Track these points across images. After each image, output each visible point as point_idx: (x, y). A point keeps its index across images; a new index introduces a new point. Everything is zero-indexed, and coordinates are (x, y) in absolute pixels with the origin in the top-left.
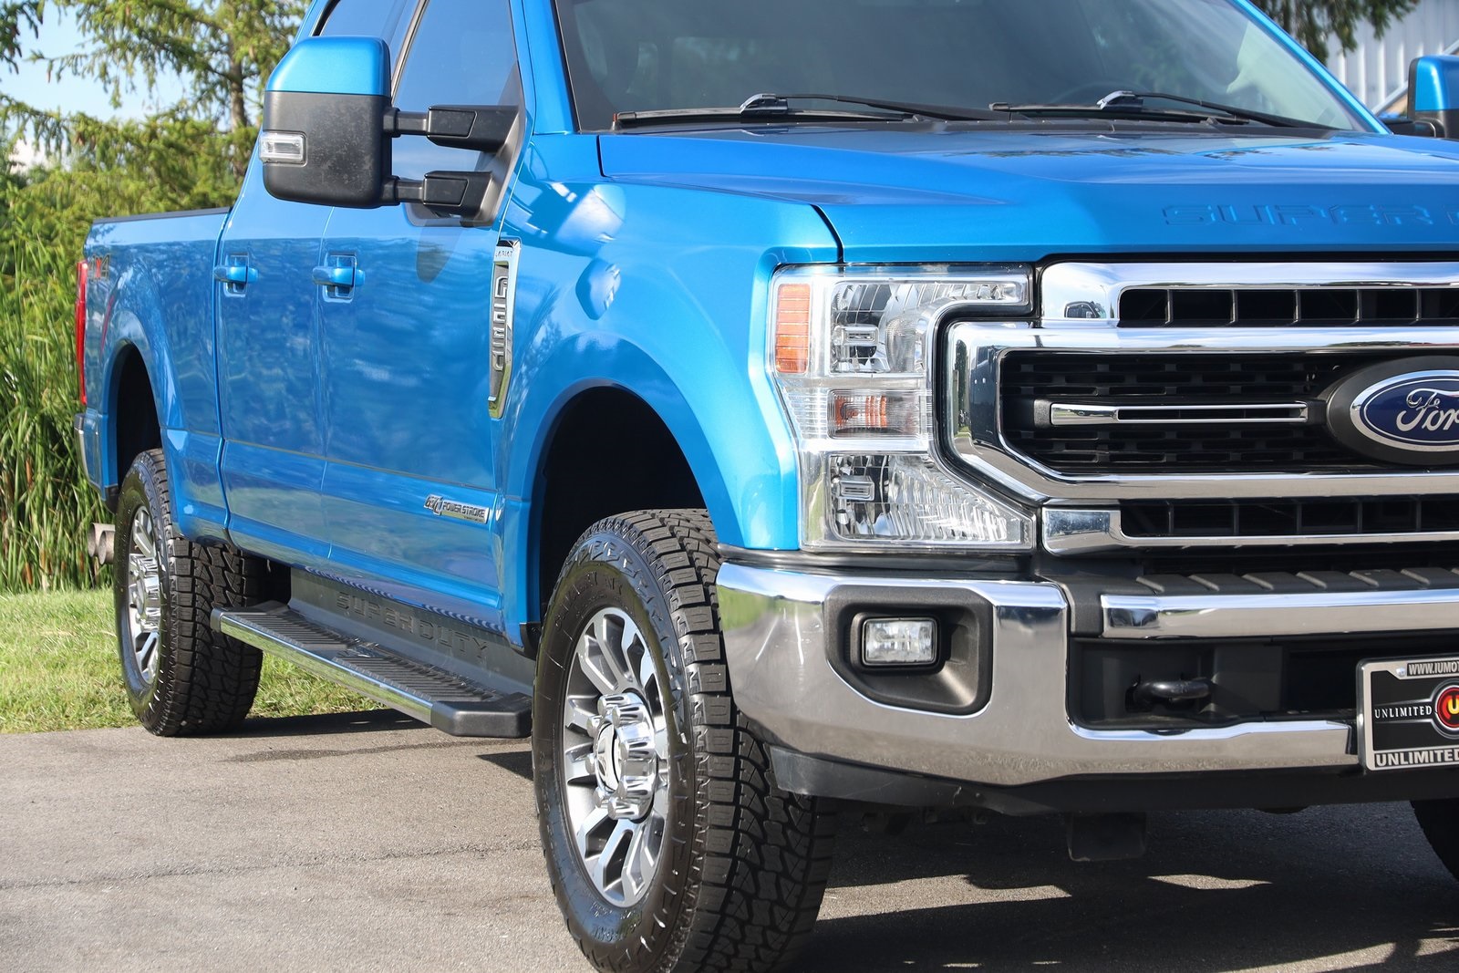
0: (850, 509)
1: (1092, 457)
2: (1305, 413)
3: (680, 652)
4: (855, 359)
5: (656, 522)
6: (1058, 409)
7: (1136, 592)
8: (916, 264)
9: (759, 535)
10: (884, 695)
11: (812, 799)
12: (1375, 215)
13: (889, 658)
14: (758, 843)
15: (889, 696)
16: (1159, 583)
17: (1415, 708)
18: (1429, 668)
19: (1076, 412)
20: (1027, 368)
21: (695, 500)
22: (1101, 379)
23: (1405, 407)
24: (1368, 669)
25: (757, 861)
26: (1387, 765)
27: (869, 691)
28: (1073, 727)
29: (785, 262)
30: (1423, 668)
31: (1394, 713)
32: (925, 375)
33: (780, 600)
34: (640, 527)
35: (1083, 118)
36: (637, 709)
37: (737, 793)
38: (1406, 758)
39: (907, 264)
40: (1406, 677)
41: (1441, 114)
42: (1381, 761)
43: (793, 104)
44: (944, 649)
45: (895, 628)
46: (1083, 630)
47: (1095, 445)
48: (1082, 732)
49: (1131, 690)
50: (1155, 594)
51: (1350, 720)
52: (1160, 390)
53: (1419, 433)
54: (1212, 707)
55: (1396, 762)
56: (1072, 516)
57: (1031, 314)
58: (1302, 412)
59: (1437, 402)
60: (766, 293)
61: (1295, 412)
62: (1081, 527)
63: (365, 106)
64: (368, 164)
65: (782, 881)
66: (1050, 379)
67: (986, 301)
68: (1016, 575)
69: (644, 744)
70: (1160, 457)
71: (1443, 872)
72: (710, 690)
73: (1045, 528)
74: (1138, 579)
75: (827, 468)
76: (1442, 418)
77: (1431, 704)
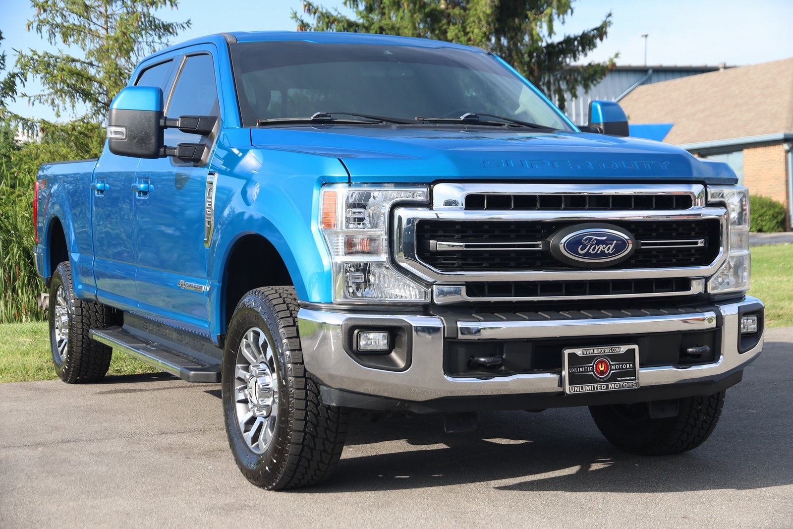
0: (354, 286)
1: (454, 264)
2: (541, 246)
3: (283, 346)
4: (356, 223)
5: (274, 291)
6: (440, 244)
7: (472, 320)
8: (381, 183)
9: (315, 296)
10: (367, 363)
11: (338, 408)
12: (570, 165)
13: (369, 348)
14: (315, 426)
15: (369, 364)
16: (482, 317)
17: (586, 368)
18: (592, 351)
19: (448, 245)
20: (427, 227)
21: (289, 282)
22: (458, 232)
23: (582, 244)
24: (567, 352)
25: (315, 434)
26: (574, 391)
27: (361, 362)
28: (446, 377)
29: (326, 182)
30: (589, 351)
31: (577, 370)
32: (385, 229)
33: (324, 324)
34: (266, 293)
35: (455, 124)
36: (265, 370)
37: (307, 405)
38: (582, 389)
39: (378, 183)
40: (582, 355)
41: (602, 124)
42: (572, 390)
43: (333, 116)
44: (393, 344)
45: (372, 335)
46: (450, 336)
47: (455, 259)
48: (449, 379)
49: (470, 361)
50: (480, 321)
51: (560, 373)
52: (482, 236)
53: (587, 255)
54: (503, 368)
55: (578, 390)
56: (446, 288)
57: (428, 204)
58: (540, 246)
59: (595, 242)
60: (319, 195)
61: (537, 246)
62: (450, 293)
63: (152, 116)
64: (153, 140)
65: (326, 442)
66: (436, 232)
67: (410, 199)
68: (422, 313)
69: (268, 385)
70: (482, 264)
71: (602, 437)
72: (295, 362)
73: (434, 294)
74: (473, 315)
75: (344, 269)
76: (597, 248)
77: (593, 366)
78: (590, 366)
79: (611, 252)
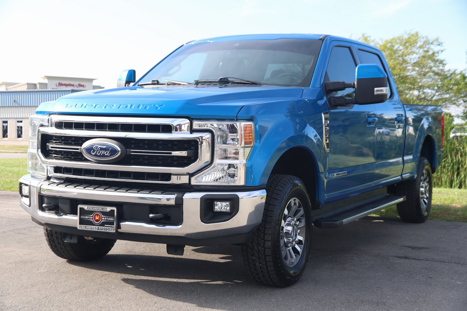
17: (89, 217)
18: (92, 208)
23: (93, 149)
24: (79, 206)
28: (38, 212)
31: (85, 217)
38: (86, 228)
40: (87, 210)
42: (80, 227)
52: (62, 143)
53: (96, 155)
54: (59, 211)
55: (84, 228)
57: (48, 126)
59: (100, 149)
76: (101, 152)
77: (93, 216)
78: (91, 216)
79: (108, 155)
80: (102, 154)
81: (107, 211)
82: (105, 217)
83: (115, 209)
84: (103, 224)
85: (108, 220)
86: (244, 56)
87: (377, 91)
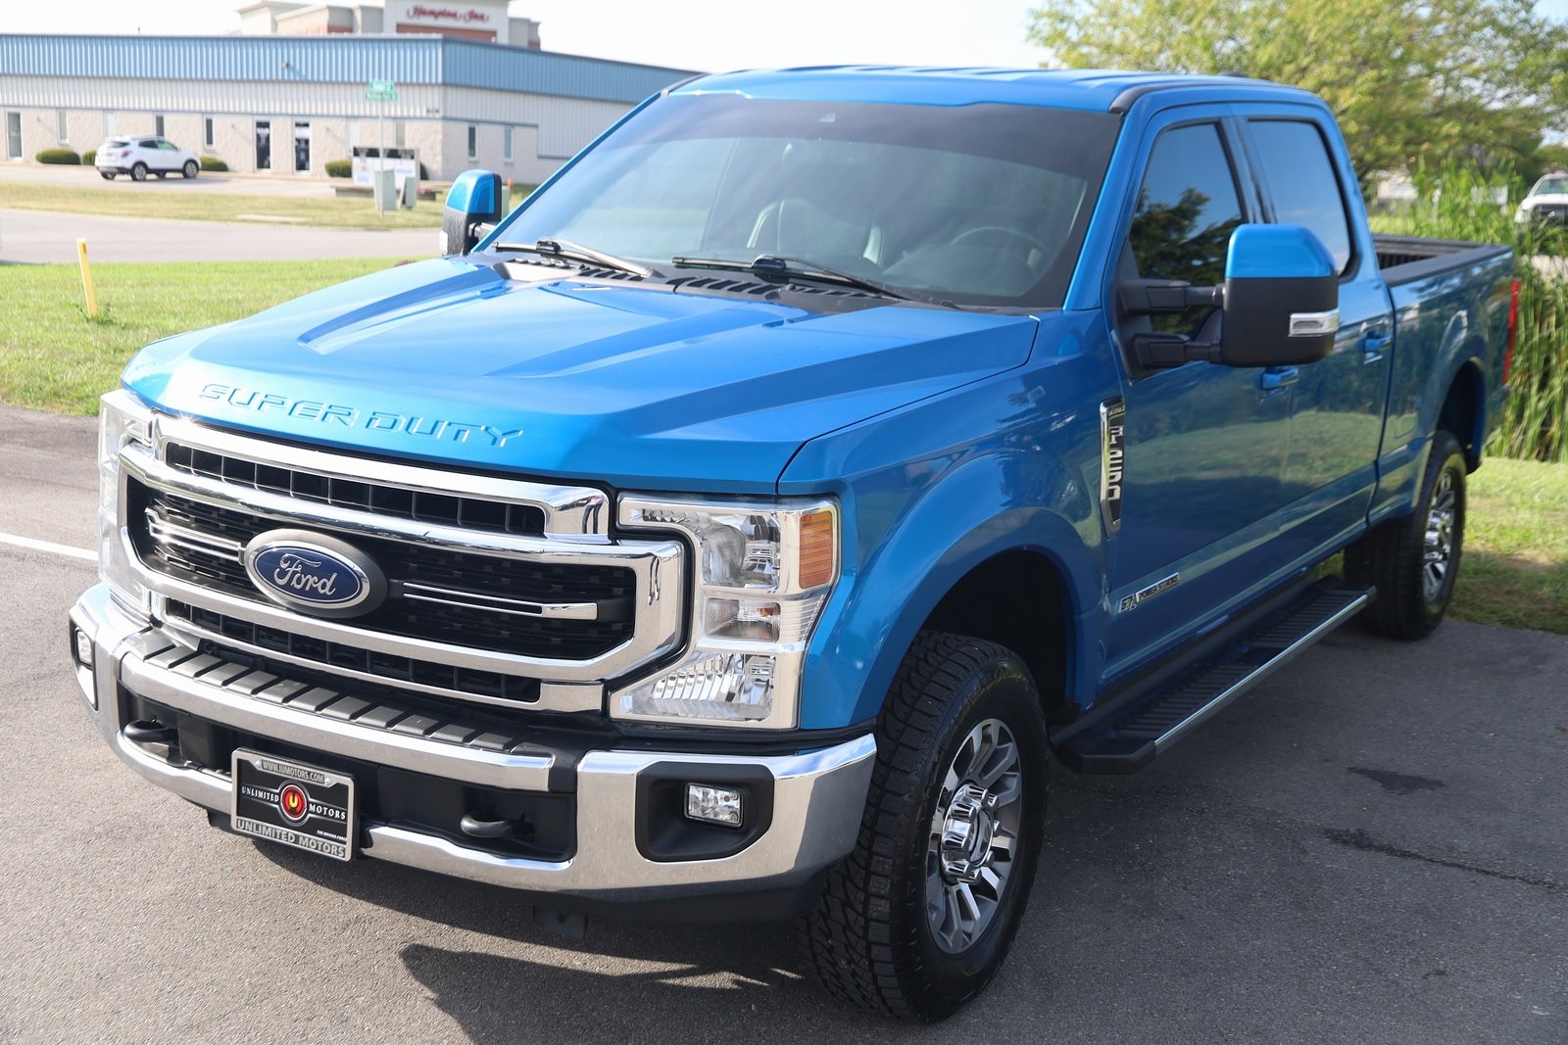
17: (268, 794)
18: (276, 768)
23: (279, 566)
24: (236, 755)
30: (272, 766)
31: (255, 793)
38: (257, 829)
40: (261, 769)
42: (241, 825)
48: (120, 741)
53: (289, 588)
55: (250, 829)
57: (151, 447)
59: (300, 568)
76: (304, 580)
77: (279, 794)
78: (275, 794)
79: (329, 594)
80: (307, 588)
81: (325, 785)
82: (317, 805)
83: (347, 781)
84: (311, 827)
85: (327, 815)
86: (850, 160)
87: (1299, 324)
